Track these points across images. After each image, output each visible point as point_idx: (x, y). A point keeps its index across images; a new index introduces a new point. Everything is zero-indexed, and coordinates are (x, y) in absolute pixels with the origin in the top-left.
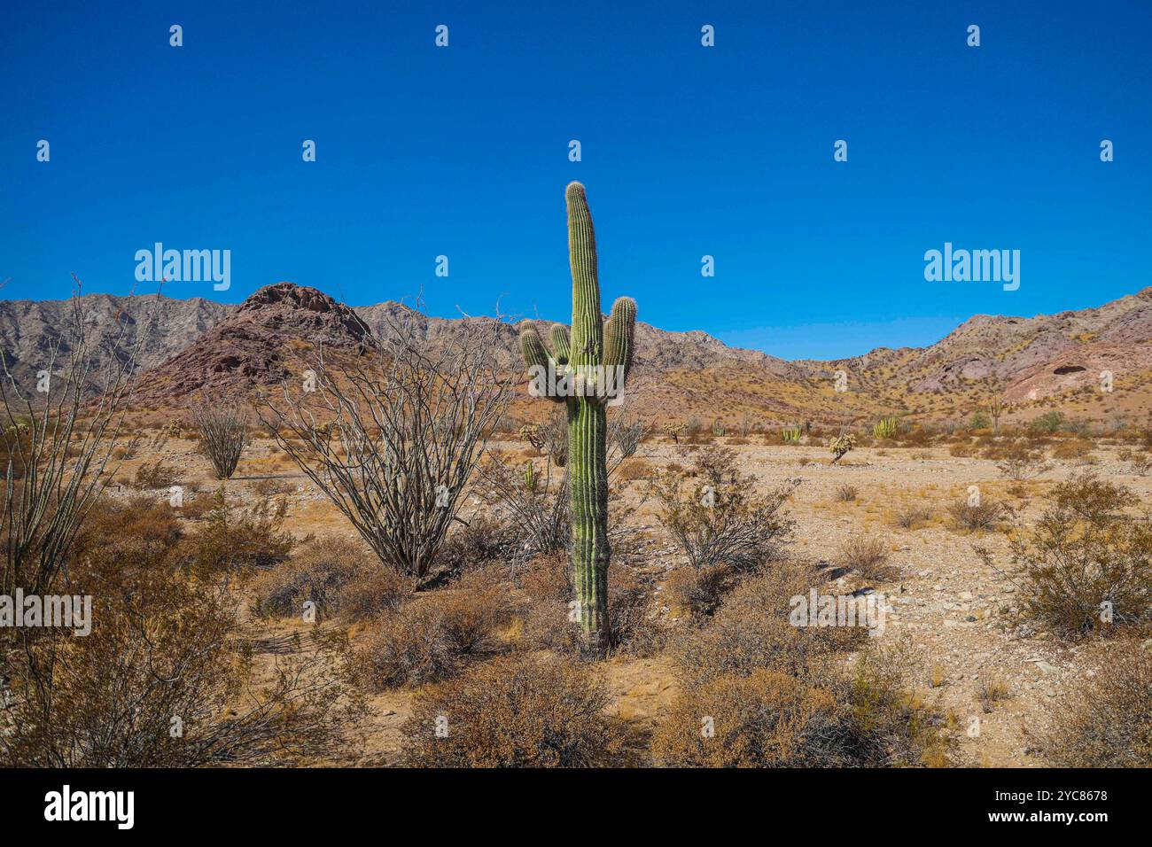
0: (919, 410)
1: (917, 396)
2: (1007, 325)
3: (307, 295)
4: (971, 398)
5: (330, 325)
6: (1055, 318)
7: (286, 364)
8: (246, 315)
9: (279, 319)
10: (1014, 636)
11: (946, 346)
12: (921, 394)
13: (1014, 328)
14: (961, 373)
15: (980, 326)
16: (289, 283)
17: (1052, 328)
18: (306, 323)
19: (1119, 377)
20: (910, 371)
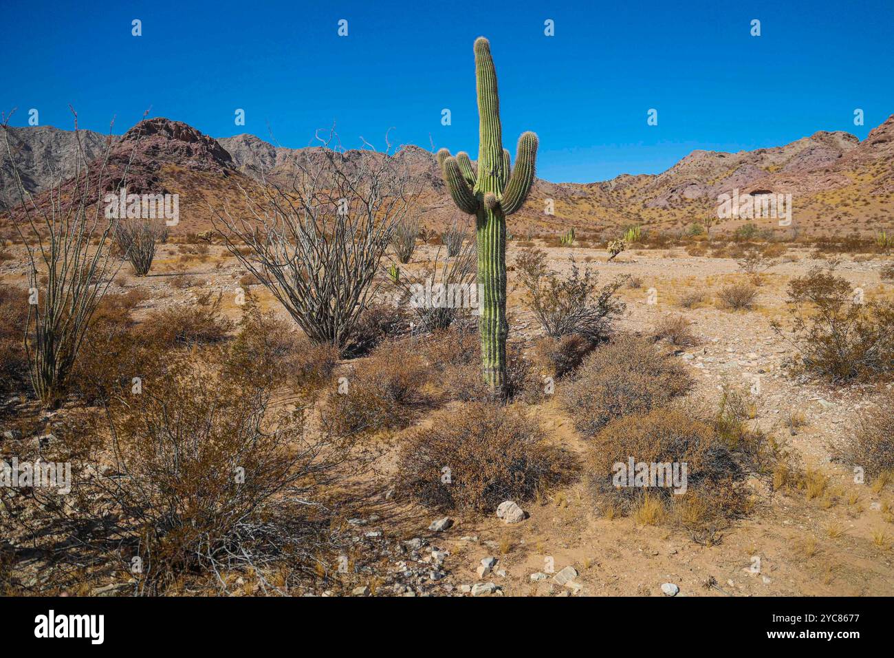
0: (652, 222)
1: (650, 210)
2: (718, 158)
3: (179, 129)
4: (689, 213)
5: (198, 153)
6: (753, 154)
7: (164, 184)
8: (127, 145)
9: (156, 148)
10: (795, 382)
11: (673, 174)
12: (653, 209)
13: (722, 161)
14: (682, 194)
15: (698, 158)
16: (162, 118)
17: (750, 161)
18: (178, 151)
19: (795, 198)
20: (646, 192)
